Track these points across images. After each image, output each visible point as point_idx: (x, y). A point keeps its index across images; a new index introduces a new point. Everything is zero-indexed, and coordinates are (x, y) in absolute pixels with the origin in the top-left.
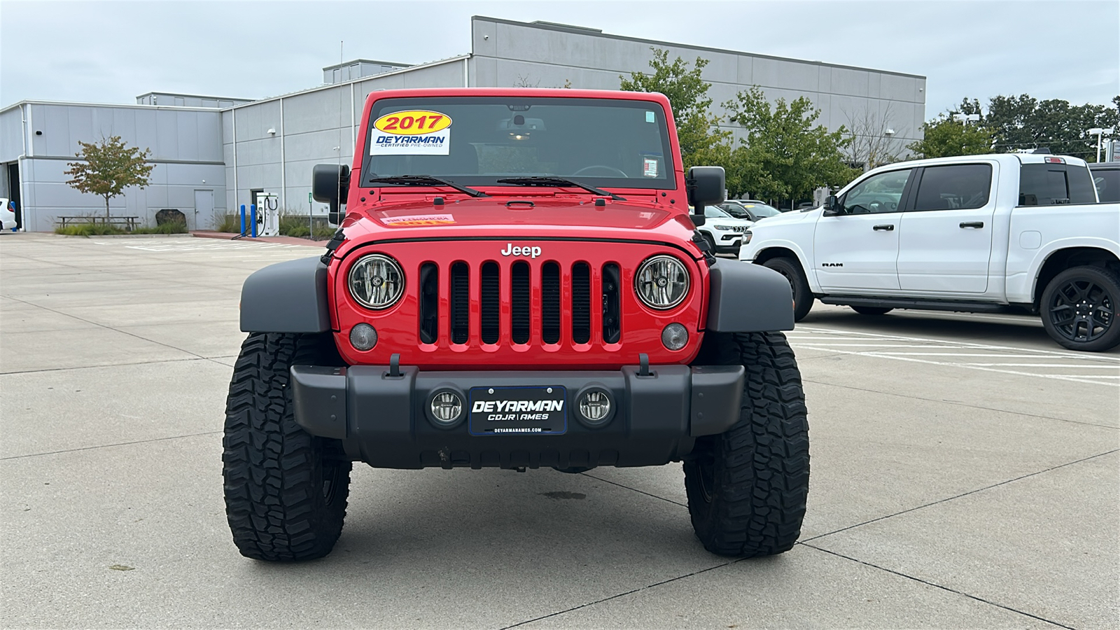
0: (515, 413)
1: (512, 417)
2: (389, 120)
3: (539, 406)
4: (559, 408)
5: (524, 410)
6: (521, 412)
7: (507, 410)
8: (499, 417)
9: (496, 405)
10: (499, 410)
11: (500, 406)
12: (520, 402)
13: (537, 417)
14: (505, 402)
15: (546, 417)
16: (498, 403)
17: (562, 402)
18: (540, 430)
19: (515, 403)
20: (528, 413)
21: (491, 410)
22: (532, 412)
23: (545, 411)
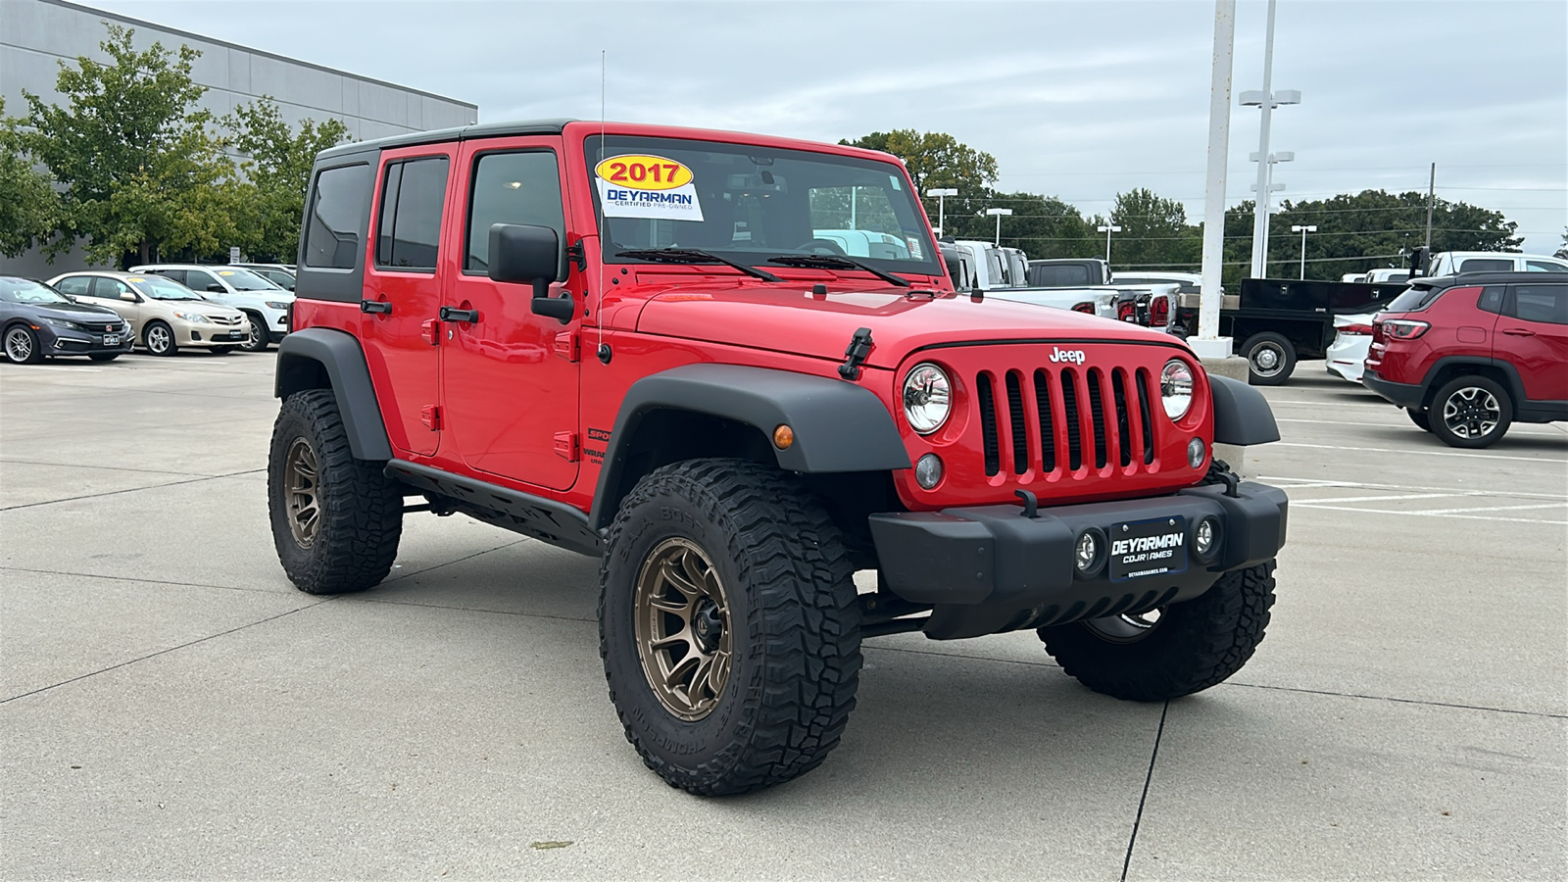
0: (1145, 552)
1: (1142, 557)
2: (613, 166)
3: (1163, 542)
4: (1180, 543)
5: (1152, 548)
6: (1150, 551)
7: (1138, 550)
8: (1132, 559)
9: (1129, 545)
10: (1132, 550)
11: (1133, 545)
12: (1150, 539)
13: (1161, 555)
14: (1137, 540)
15: (1170, 553)
16: (1131, 540)
17: (1181, 535)
18: (1166, 570)
19: (1144, 540)
20: (1155, 551)
21: (1126, 551)
22: (1160, 550)
23: (1169, 548)
